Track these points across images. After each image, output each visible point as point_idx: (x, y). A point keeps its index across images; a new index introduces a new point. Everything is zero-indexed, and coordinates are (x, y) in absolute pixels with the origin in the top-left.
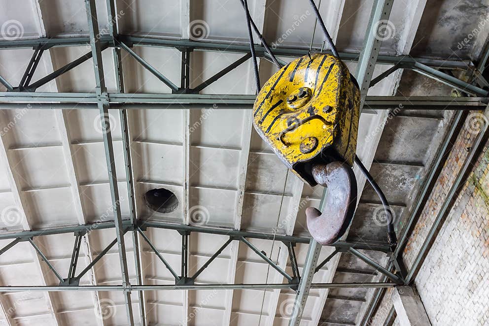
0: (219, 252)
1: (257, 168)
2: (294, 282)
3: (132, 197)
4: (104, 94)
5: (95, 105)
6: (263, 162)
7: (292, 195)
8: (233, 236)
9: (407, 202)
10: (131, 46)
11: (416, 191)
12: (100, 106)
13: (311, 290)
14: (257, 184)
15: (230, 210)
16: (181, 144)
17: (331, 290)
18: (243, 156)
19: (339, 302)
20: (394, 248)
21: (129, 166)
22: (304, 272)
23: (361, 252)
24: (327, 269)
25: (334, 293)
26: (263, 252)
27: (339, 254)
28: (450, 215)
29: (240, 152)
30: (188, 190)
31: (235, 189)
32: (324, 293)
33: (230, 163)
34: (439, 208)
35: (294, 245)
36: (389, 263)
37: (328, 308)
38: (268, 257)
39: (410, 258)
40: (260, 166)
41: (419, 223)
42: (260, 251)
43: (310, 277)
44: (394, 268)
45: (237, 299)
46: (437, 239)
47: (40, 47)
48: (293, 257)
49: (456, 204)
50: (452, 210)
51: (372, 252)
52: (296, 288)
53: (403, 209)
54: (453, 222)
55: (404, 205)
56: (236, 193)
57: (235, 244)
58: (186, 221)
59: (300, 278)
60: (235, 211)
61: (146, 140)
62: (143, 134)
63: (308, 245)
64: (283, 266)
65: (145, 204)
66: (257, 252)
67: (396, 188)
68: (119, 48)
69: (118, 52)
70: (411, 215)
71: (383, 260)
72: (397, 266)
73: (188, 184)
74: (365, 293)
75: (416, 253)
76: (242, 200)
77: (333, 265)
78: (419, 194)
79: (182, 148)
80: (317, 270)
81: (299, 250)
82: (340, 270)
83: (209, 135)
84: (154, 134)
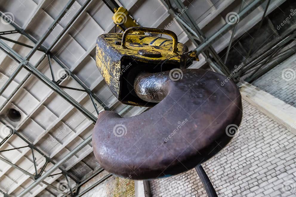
0: (19, 148)
1: (58, 127)
2: (37, 176)
3: (4, 106)
4: (26, 61)
5: (19, 62)
6: (62, 127)
7: (62, 144)
8: (30, 146)
9: (95, 169)
10: (51, 58)
11: (100, 167)
12: (21, 64)
13: (41, 183)
14: (54, 133)
15: (37, 136)
16: (40, 101)
17: (48, 187)
18: (57, 120)
19: (48, 193)
20: (80, 183)
21: (13, 95)
22: (44, 174)
23: (69, 178)
24: (53, 177)
25: (48, 188)
26: (36, 158)
27: (61, 174)
28: (104, 182)
29: (58, 118)
30: (28, 118)
31: (45, 129)
32: (45, 186)
33: (51, 120)
34: (102, 177)
35: (49, 162)
36: (75, 187)
37: (42, 193)
38: (36, 161)
39: (83, 189)
40: (60, 127)
41: (93, 179)
42: (35, 157)
43: (45, 178)
44: (75, 190)
45: (11, 170)
46: (95, 188)
47: (18, 31)
48: (45, 166)
49: (108, 179)
50: (106, 180)
51: (72, 180)
52: (36, 179)
53: (92, 171)
54: (104, 184)
55: (93, 170)
56: (44, 131)
57: (28, 149)
58: (17, 129)
59: (41, 176)
60: (38, 137)
61: (29, 91)
62: (29, 88)
63: (53, 165)
64: (38, 168)
65: (7, 112)
66: (33, 157)
67: (95, 162)
68: (46, 55)
69: (45, 56)
70: (93, 174)
71: (74, 185)
72: (76, 190)
73: (30, 116)
74: (59, 194)
75: (85, 189)
76: (44, 135)
77: (56, 177)
78: (100, 169)
79: (39, 103)
80: (49, 176)
81: (49, 165)
82: (57, 181)
83: (52, 105)
84: (34, 91)
